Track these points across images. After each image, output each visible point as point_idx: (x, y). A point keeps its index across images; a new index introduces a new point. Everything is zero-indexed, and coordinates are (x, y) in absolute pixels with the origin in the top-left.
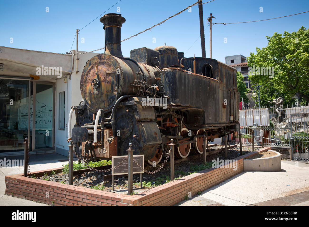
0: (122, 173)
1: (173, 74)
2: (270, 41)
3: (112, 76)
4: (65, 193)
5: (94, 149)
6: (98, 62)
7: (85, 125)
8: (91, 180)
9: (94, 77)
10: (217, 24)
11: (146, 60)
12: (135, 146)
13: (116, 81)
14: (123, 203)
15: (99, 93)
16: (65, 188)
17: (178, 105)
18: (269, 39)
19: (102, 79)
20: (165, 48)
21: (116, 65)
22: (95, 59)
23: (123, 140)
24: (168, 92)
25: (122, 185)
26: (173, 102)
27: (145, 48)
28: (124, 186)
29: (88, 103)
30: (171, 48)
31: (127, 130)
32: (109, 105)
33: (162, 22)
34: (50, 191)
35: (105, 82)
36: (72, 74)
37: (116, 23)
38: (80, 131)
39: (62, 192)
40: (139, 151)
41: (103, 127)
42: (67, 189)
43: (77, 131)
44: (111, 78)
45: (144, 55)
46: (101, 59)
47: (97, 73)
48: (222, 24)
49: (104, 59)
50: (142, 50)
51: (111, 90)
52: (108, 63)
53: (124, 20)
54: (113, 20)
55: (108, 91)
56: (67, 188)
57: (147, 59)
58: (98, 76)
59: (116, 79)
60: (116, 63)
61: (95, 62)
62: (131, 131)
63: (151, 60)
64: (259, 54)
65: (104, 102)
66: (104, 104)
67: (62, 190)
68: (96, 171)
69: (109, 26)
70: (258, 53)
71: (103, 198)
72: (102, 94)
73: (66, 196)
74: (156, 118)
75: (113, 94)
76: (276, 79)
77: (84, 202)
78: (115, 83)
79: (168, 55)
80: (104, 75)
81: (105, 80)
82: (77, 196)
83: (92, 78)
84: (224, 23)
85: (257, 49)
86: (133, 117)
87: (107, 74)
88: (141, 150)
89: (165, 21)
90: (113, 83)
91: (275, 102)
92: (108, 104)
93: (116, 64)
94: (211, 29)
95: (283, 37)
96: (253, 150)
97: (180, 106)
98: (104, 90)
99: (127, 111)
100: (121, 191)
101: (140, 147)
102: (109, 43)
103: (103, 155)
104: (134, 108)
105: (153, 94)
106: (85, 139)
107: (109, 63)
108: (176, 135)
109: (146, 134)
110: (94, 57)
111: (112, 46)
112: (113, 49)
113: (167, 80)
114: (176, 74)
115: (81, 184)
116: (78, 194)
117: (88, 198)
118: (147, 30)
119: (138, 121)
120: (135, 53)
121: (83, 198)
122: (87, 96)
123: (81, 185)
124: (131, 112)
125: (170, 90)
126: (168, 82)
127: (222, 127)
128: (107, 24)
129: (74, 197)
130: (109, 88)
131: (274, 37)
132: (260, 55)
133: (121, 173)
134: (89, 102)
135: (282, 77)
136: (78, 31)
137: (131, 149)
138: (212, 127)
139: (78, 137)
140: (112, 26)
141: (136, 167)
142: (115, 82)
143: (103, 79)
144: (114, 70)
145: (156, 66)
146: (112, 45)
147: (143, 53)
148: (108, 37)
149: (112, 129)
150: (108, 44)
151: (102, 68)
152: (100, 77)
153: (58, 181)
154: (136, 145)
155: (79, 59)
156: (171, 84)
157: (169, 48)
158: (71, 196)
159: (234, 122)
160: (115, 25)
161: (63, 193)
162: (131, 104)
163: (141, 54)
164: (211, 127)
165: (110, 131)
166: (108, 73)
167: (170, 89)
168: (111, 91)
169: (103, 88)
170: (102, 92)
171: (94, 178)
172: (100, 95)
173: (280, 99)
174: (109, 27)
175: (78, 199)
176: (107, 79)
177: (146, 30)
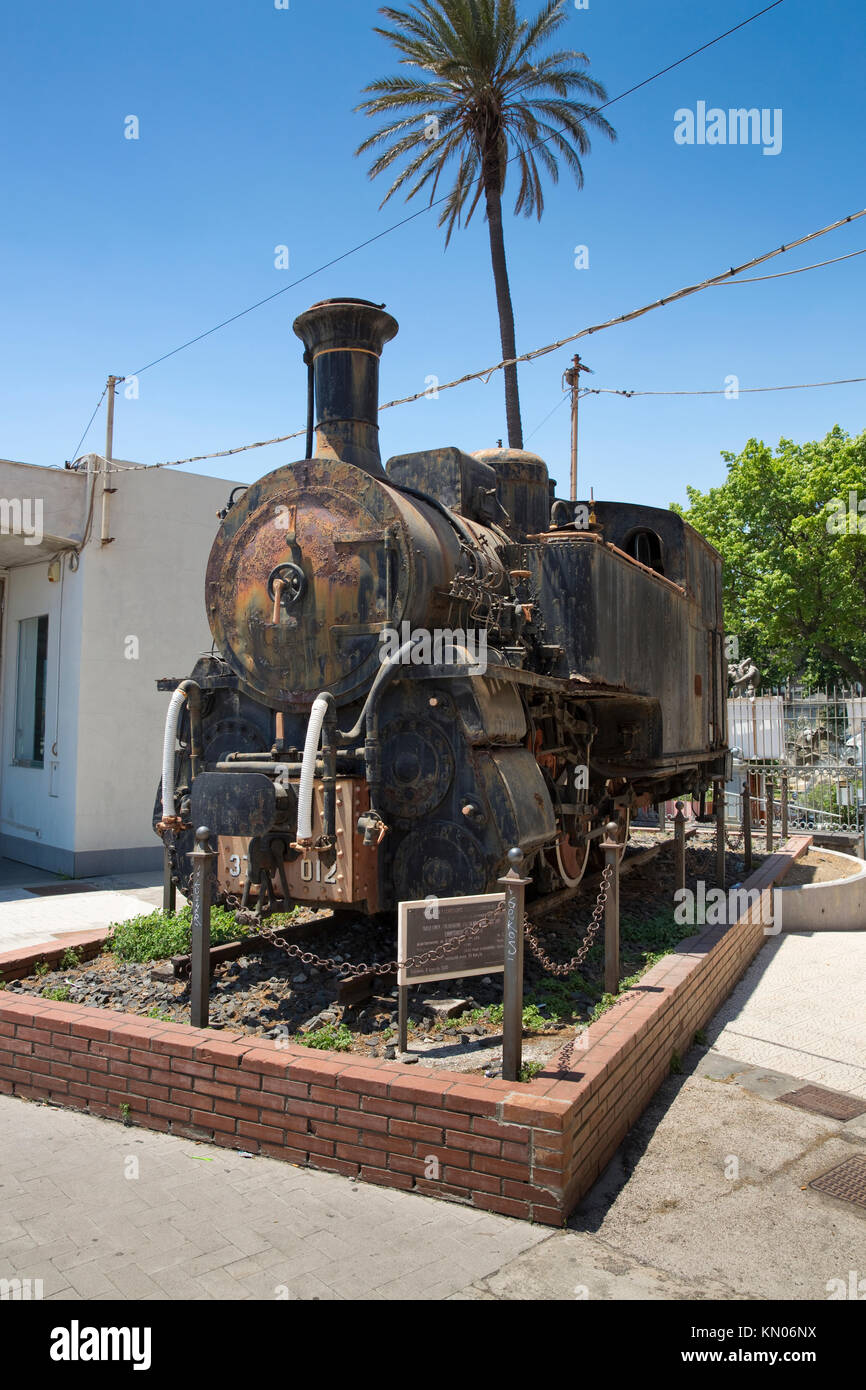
0: (441, 972)
1: (580, 557)
2: (733, 468)
3: (361, 556)
4: (190, 1068)
5: (283, 865)
6: (296, 494)
7: (231, 760)
8: (268, 997)
9: (275, 557)
10: (598, 392)
11: (456, 497)
12: (466, 852)
13: (383, 576)
14: (507, 1124)
15: (300, 625)
16: (192, 1045)
17: (598, 683)
18: (729, 462)
19: (317, 565)
20: (507, 456)
21: (380, 508)
22: (278, 481)
23: (407, 827)
24: (559, 629)
25: (422, 1021)
26: (579, 672)
27: (455, 450)
28: (432, 1024)
29: (241, 667)
30: (531, 461)
31: (427, 784)
32: (345, 678)
33: (548, 350)
34: (110, 1059)
35: (333, 580)
36: (83, 547)
37: (365, 340)
38: (237, 790)
39: (174, 1062)
40: (484, 872)
41: (333, 768)
42: (203, 1050)
43: (221, 788)
44: (359, 562)
45: (448, 478)
46: (307, 482)
47: (292, 538)
48: (617, 392)
49: (324, 480)
50: (440, 460)
51: (356, 611)
52: (343, 499)
53: (392, 327)
54: (356, 326)
55: (342, 618)
56: (201, 1047)
57: (460, 496)
58: (297, 551)
59: (383, 567)
60: (380, 501)
61: (279, 492)
62: (444, 787)
63: (474, 500)
64: (697, 509)
65: (323, 661)
66: (322, 672)
67: (175, 1052)
68: (331, 968)
69: (335, 347)
70: (695, 506)
71: (398, 1097)
72: (316, 628)
73: (197, 1082)
74: (529, 731)
75: (367, 629)
76: (756, 598)
77: (291, 1114)
78: (376, 586)
79: (518, 485)
80: (325, 549)
81: (329, 571)
82: (258, 1086)
83: (266, 562)
84: (624, 392)
85: (690, 491)
86: (453, 728)
87: (338, 545)
88: (491, 868)
89: (559, 346)
90: (366, 583)
91: (734, 674)
92: (339, 672)
93: (379, 506)
94: (575, 408)
95: (775, 456)
96: (769, 848)
97: (603, 686)
98: (324, 611)
99: (433, 702)
100: (435, 1053)
101: (485, 856)
102: (335, 417)
103: (325, 891)
104: (458, 693)
105: (509, 633)
106: (262, 823)
107: (347, 498)
108: (575, 803)
109: (512, 801)
110: (275, 472)
111: (346, 429)
112: (352, 442)
113: (555, 581)
114: (592, 557)
115: (232, 1015)
116: (261, 1074)
117: (316, 1093)
118: (468, 378)
119: (476, 748)
120: (407, 467)
121: (287, 1097)
122: (236, 635)
123: (232, 1021)
124: (448, 706)
125: (566, 621)
126: (557, 585)
127: (696, 767)
128: (330, 340)
129: (239, 1087)
130: (351, 605)
131: (747, 454)
132: (702, 514)
133: (435, 973)
134: (249, 661)
135: (777, 592)
136: (112, 383)
137: (518, 875)
138: (675, 766)
139: (229, 813)
140: (347, 349)
141: (492, 947)
142: (376, 579)
143: (322, 564)
144: (371, 529)
145: (492, 525)
146: (349, 427)
147: (442, 469)
148: (331, 392)
149: (368, 780)
150: (331, 423)
151: (313, 519)
152: (307, 555)
153: (112, 999)
154: (472, 849)
155: (114, 491)
156: (574, 599)
157: (523, 460)
158: (220, 1082)
159: (718, 747)
160: (363, 347)
161: (183, 1071)
162: (451, 673)
163: (435, 474)
164: (674, 769)
165: (358, 789)
166: (343, 541)
167: (566, 615)
168: (355, 616)
169: (319, 605)
170: (314, 622)
171: (279, 988)
172: (304, 634)
173: (748, 664)
174: (338, 352)
175: (261, 1098)
176: (341, 567)
177: (463, 380)
